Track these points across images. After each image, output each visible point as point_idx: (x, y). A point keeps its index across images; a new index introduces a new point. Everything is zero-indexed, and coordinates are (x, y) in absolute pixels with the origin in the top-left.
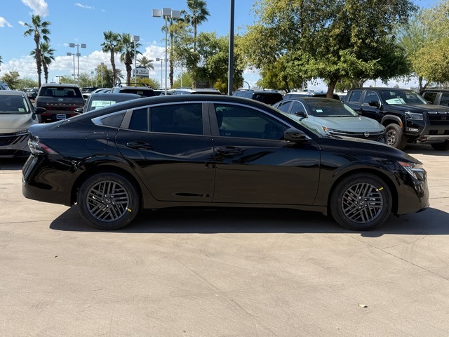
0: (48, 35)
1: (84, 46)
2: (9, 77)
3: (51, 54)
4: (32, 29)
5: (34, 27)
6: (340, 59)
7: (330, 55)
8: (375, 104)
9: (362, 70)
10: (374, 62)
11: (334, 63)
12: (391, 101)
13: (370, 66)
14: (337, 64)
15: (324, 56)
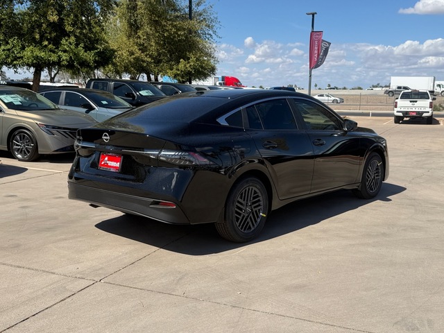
6: (57, 48)
7: (46, 43)
8: (130, 95)
9: (86, 61)
10: (93, 53)
11: (51, 51)
12: (144, 93)
13: (90, 56)
14: (54, 52)
15: (38, 43)
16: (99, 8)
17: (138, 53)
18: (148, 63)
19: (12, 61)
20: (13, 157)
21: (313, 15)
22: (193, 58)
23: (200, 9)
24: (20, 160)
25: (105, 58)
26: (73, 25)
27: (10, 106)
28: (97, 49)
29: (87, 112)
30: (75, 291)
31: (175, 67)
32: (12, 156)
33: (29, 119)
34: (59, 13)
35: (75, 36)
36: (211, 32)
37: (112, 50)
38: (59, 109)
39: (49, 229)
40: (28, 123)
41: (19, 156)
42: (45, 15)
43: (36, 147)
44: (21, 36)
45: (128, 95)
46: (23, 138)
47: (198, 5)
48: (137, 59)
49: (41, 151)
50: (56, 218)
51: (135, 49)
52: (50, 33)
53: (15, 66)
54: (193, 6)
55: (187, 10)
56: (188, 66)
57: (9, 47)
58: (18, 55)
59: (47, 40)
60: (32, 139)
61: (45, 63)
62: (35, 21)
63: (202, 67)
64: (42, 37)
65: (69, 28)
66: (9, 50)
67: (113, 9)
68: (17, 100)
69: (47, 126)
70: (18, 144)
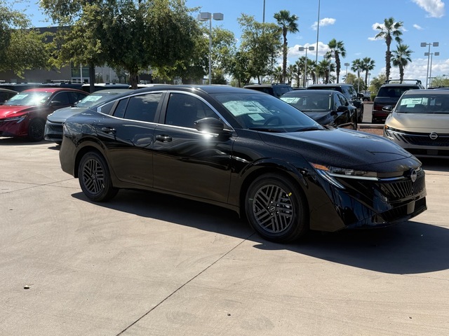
0: (400, 37)
1: (436, 44)
2: (377, 80)
3: (408, 55)
4: (384, 31)
5: (385, 30)
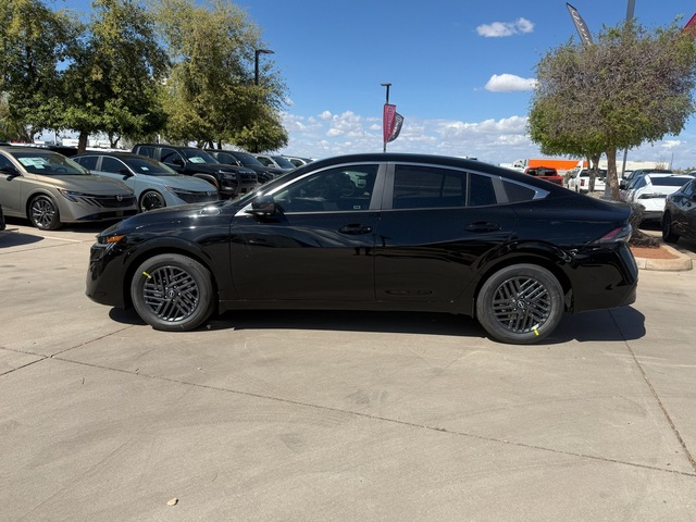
6: (102, 110)
7: (89, 104)
8: (178, 162)
9: (133, 125)
10: (142, 116)
11: (95, 112)
12: (194, 160)
13: (138, 121)
14: (99, 115)
15: (81, 104)
16: (151, 69)
17: (197, 118)
18: (209, 129)
19: (52, 123)
20: (34, 225)
21: (388, 86)
22: (256, 126)
23: (267, 74)
24: (40, 229)
25: (157, 123)
26: (121, 86)
27: (31, 169)
28: (148, 112)
29: (125, 179)
30: (16, 367)
31: (237, 135)
32: (32, 225)
33: (50, 184)
34: (106, 72)
35: (124, 98)
36: (279, 99)
37: (165, 114)
38: (90, 174)
39: (30, 301)
40: (48, 188)
41: (40, 224)
42: (87, 74)
43: (58, 215)
44: (62, 96)
45: (176, 162)
46: (43, 205)
47: (265, 70)
48: (196, 124)
49: (63, 219)
50: (45, 290)
51: (194, 114)
52: (94, 94)
53: (56, 128)
54: (260, 71)
55: (254, 74)
56: (251, 133)
57: (48, 107)
58: (58, 116)
59: (92, 101)
60: (53, 207)
61: (89, 126)
62: (77, 80)
63: (268, 136)
64: (85, 98)
65: (116, 89)
66: (49, 110)
67: (166, 69)
68: (39, 163)
69: (70, 192)
70: (38, 211)
